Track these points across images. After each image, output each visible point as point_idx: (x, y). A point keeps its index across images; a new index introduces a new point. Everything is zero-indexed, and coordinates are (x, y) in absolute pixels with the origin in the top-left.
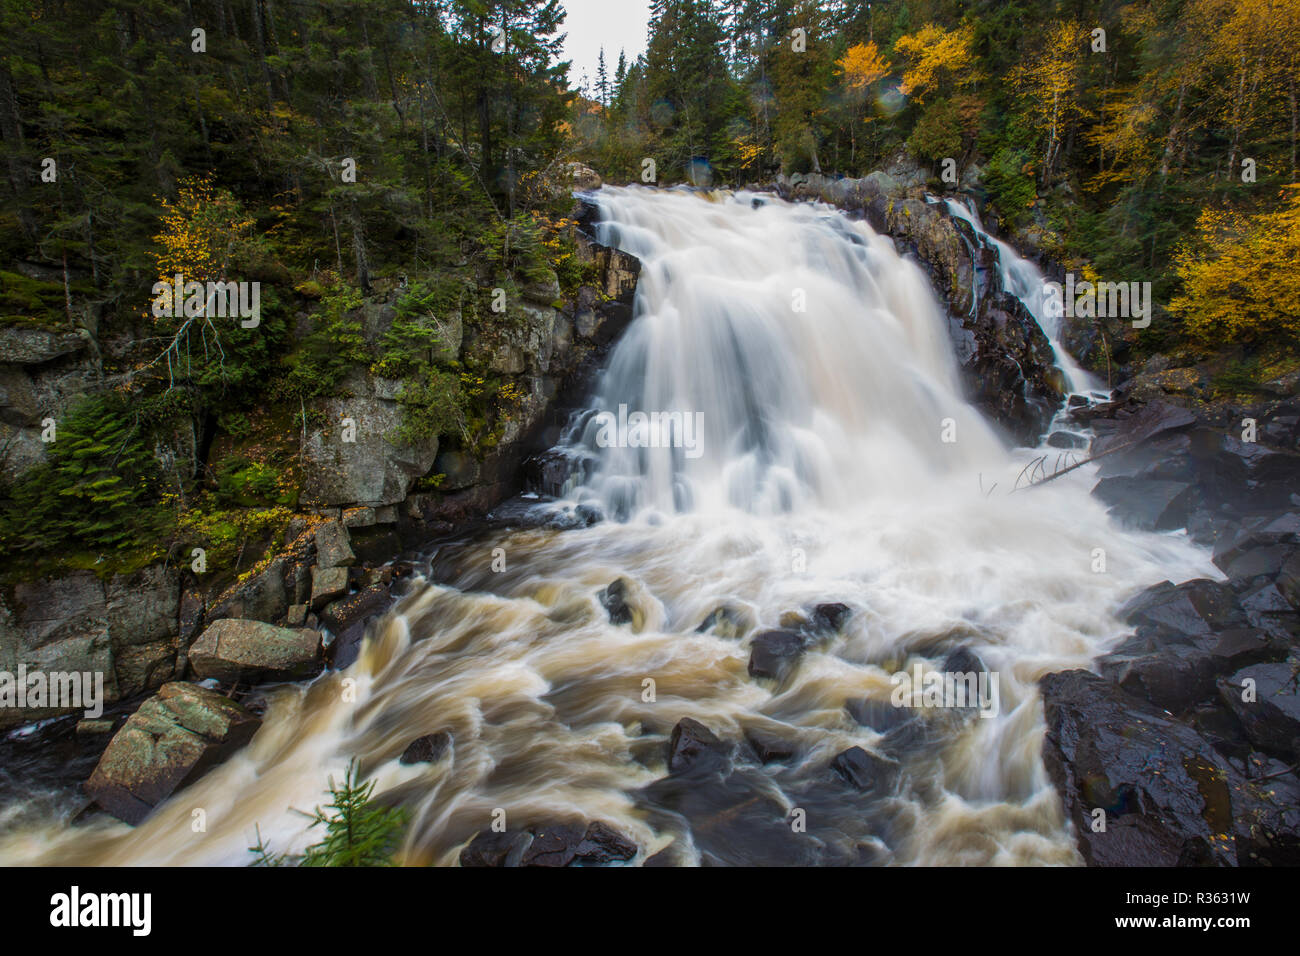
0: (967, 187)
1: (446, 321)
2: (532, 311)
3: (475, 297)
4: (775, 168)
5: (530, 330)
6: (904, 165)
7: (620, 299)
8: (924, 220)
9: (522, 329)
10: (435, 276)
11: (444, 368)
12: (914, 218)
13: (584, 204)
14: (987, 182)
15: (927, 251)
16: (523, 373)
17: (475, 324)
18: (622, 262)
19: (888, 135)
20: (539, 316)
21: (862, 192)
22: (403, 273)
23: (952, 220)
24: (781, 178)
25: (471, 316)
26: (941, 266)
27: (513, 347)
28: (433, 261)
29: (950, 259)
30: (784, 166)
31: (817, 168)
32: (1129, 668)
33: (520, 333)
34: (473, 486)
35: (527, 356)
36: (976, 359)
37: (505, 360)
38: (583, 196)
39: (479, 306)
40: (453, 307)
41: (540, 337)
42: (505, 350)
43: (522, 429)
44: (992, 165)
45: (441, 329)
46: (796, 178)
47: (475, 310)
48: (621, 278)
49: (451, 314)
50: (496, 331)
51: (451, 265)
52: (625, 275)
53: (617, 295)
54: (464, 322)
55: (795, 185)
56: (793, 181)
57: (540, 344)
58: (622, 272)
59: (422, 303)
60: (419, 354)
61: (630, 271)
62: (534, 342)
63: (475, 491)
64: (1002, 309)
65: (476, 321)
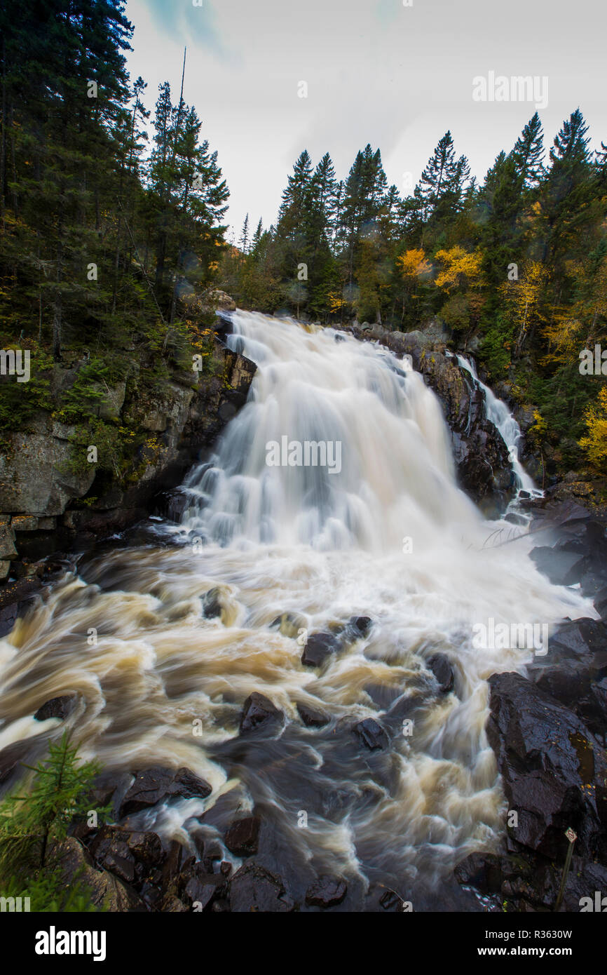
0: (470, 350)
1: (114, 388)
2: (177, 389)
3: (137, 374)
4: (353, 316)
5: (174, 402)
6: (434, 329)
7: (239, 389)
8: (443, 366)
9: (168, 402)
10: (110, 355)
11: (108, 422)
12: (437, 364)
13: (223, 320)
14: (483, 349)
15: (443, 387)
16: (164, 432)
17: (135, 393)
18: (244, 365)
19: (426, 308)
20: (181, 393)
21: (406, 342)
22: (87, 349)
23: (460, 370)
24: (356, 324)
25: (132, 387)
26: (450, 397)
27: (160, 412)
28: (111, 344)
29: (456, 394)
30: (358, 315)
31: (379, 321)
32: (542, 673)
33: (166, 404)
34: (116, 508)
35: (169, 420)
36: (467, 461)
37: (153, 421)
38: (222, 314)
39: (140, 381)
40: (120, 379)
41: (180, 408)
42: (154, 414)
43: (158, 472)
44: (487, 340)
45: (110, 394)
46: (365, 325)
47: (136, 383)
48: (242, 375)
49: (118, 384)
50: (149, 400)
51: (124, 349)
52: (244, 373)
53: (238, 386)
54: (127, 390)
55: (364, 330)
56: (363, 327)
57: (179, 413)
58: (242, 371)
59: (98, 373)
60: (91, 410)
61: (249, 371)
62: (176, 411)
63: (117, 512)
64: (485, 430)
65: (136, 391)
